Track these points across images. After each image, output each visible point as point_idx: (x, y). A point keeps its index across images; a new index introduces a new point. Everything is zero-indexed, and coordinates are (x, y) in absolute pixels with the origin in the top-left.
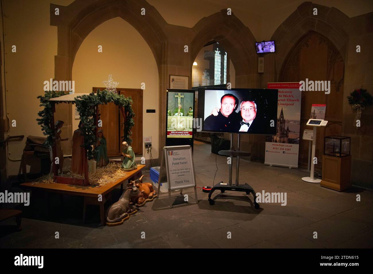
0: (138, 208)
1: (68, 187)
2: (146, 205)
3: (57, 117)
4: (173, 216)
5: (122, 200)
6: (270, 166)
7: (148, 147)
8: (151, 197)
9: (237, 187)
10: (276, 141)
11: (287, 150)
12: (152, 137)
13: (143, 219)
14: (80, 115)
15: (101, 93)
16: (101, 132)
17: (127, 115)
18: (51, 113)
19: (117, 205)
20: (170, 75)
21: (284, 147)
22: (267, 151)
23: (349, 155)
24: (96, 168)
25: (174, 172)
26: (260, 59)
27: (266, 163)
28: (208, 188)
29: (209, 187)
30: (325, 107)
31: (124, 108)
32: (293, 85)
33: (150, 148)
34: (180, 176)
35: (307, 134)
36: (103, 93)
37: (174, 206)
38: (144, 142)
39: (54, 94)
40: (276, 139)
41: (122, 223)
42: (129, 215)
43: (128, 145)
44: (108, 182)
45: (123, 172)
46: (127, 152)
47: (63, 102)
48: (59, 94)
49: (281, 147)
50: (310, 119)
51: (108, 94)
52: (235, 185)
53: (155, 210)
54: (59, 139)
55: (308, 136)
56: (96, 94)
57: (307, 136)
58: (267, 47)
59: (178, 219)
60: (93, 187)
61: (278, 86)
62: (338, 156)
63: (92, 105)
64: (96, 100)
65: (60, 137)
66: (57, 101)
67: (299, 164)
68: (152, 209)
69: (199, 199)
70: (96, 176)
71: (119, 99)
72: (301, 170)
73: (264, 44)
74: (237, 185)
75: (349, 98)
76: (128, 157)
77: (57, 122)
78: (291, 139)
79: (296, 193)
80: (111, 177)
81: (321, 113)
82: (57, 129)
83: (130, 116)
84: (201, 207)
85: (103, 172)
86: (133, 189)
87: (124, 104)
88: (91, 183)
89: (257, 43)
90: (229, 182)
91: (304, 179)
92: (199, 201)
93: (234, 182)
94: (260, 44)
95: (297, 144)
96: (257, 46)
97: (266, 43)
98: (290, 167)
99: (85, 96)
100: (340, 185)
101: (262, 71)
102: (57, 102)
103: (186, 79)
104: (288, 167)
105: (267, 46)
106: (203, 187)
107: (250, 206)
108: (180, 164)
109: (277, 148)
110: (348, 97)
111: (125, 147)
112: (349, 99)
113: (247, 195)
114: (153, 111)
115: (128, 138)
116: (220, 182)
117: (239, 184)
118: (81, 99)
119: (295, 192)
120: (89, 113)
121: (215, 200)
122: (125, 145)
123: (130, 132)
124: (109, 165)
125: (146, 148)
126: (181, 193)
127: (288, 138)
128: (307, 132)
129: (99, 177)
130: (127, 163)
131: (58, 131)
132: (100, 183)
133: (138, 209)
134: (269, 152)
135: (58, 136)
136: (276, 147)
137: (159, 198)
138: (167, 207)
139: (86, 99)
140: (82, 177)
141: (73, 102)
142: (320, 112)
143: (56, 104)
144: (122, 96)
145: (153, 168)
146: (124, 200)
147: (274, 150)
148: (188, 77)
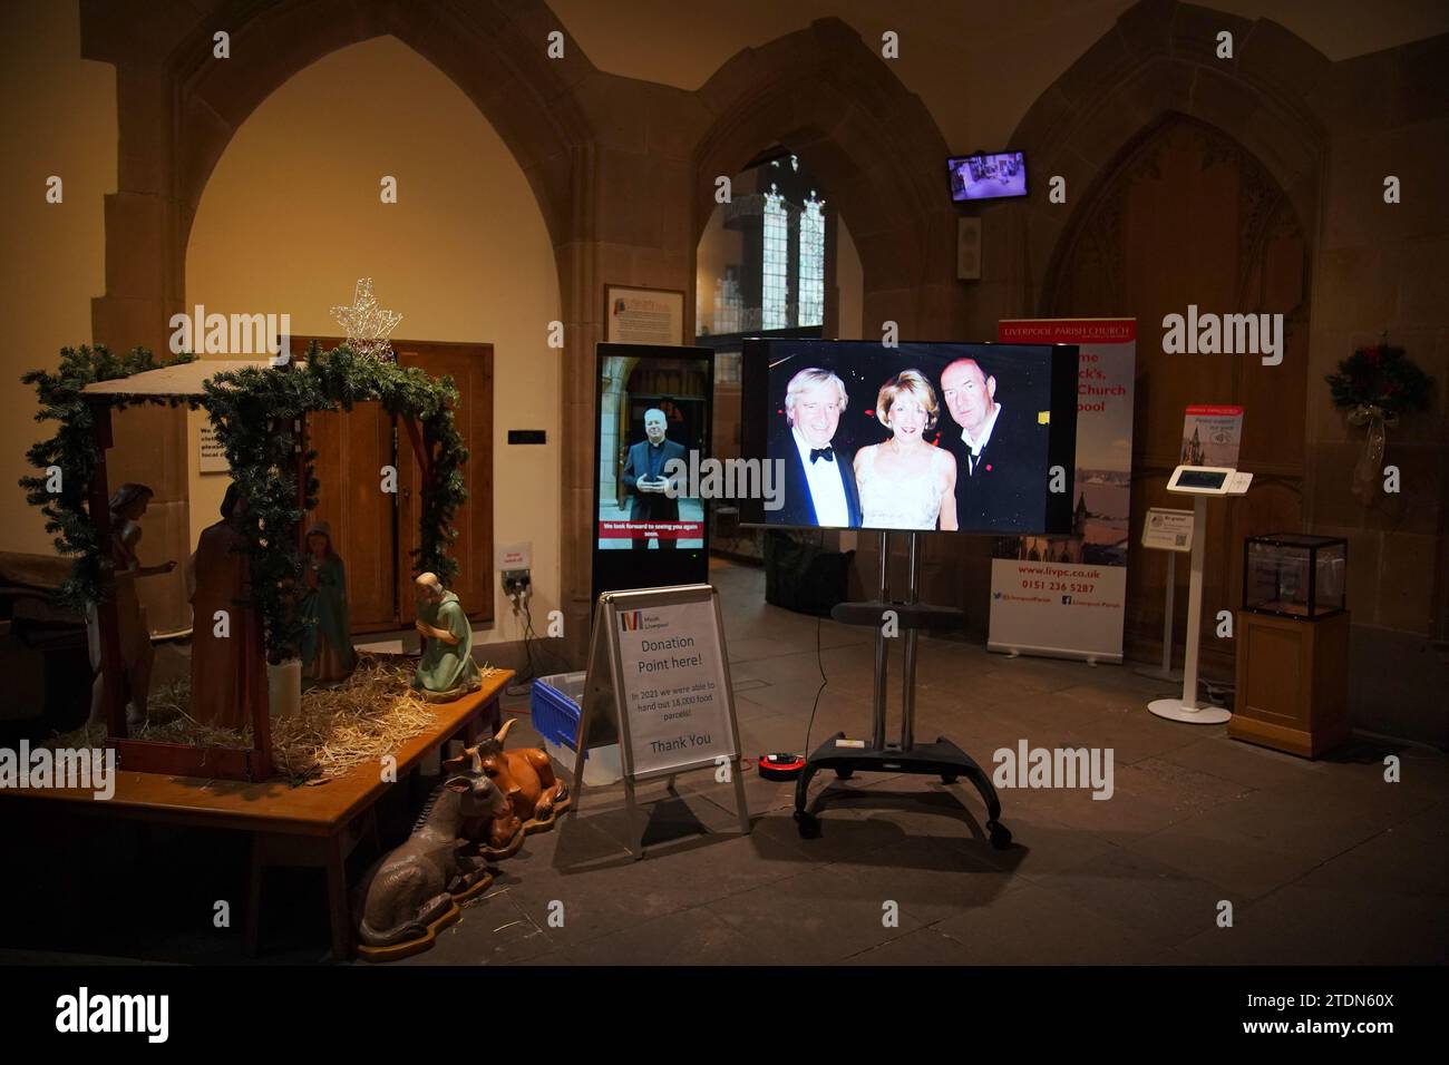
0: (492, 865)
1: (179, 789)
2: (526, 847)
3: (121, 468)
4: (653, 900)
5: (423, 836)
6: (1010, 654)
7: (515, 586)
8: (545, 813)
9: (906, 756)
10: (1034, 556)
11: (1079, 591)
12: (530, 544)
13: (523, 918)
14: (232, 462)
15: (324, 357)
16: (321, 533)
17: (435, 457)
18: (92, 450)
19: (402, 863)
20: (607, 287)
21: (1067, 581)
22: (998, 596)
23: (1343, 610)
24: (303, 692)
25: (648, 701)
26: (965, 223)
27: (991, 643)
28: (782, 759)
29: (788, 758)
30: (1238, 420)
31: (420, 426)
32: (1102, 330)
33: (523, 594)
34: (671, 717)
35: (1158, 525)
36: (335, 359)
37: (649, 848)
38: (501, 566)
39: (103, 365)
40: (1035, 546)
41: (430, 945)
42: (457, 901)
43: (440, 586)
44: (360, 758)
45: (419, 705)
46: (439, 618)
47: (148, 402)
48: (127, 365)
49: (1054, 578)
50: (1179, 464)
51: (356, 364)
52: (899, 748)
53: (571, 872)
54: (131, 569)
55: (1166, 533)
56: (301, 365)
57: (1161, 535)
58: (992, 174)
59: (674, 912)
60: (295, 786)
61: (1040, 331)
62: (1301, 618)
63: (285, 412)
64: (304, 391)
65: (134, 558)
66: (120, 395)
67: (1127, 645)
68: (555, 864)
69: (752, 811)
70: (303, 730)
71: (403, 385)
72: (1138, 670)
73: (984, 162)
74: (909, 746)
75: (1335, 382)
76: (442, 640)
77: (122, 491)
78: (1096, 545)
79: (1137, 768)
80: (373, 734)
81: (1225, 441)
82: (120, 525)
83: (447, 458)
84: (765, 851)
85: (335, 712)
86: (471, 786)
87: (422, 409)
88: (285, 765)
89: (955, 158)
90: (875, 734)
91: (1162, 707)
92: (753, 821)
93: (894, 735)
94: (966, 165)
95: (1120, 564)
96: (956, 169)
97: (991, 162)
98: (1092, 660)
99: (256, 373)
100: (1312, 732)
101: (975, 275)
102: (121, 400)
103: (675, 302)
104: (1081, 661)
105: (994, 171)
106: (762, 759)
107: (969, 835)
108: (670, 664)
109: (1040, 584)
110: (1332, 377)
111: (430, 597)
112: (1332, 384)
113: (948, 788)
114: (537, 437)
115: (440, 556)
116: (834, 733)
117: (916, 741)
118: (235, 388)
119: (1137, 765)
120: (274, 451)
121: (818, 816)
122: (429, 587)
123: (446, 528)
124: (357, 675)
125: (508, 594)
126: (670, 788)
127: (1082, 544)
128: (1161, 520)
129: (316, 737)
130: (436, 668)
131: (127, 532)
132: (323, 762)
133: (496, 869)
134: (1006, 597)
135: (126, 556)
136: (1035, 577)
137: (579, 815)
138: (618, 856)
139: (258, 388)
140: (239, 740)
141: (194, 401)
142: (1219, 438)
143: (114, 410)
144: (416, 373)
145: (546, 681)
146: (433, 836)
147: (1029, 592)
148: (682, 293)
